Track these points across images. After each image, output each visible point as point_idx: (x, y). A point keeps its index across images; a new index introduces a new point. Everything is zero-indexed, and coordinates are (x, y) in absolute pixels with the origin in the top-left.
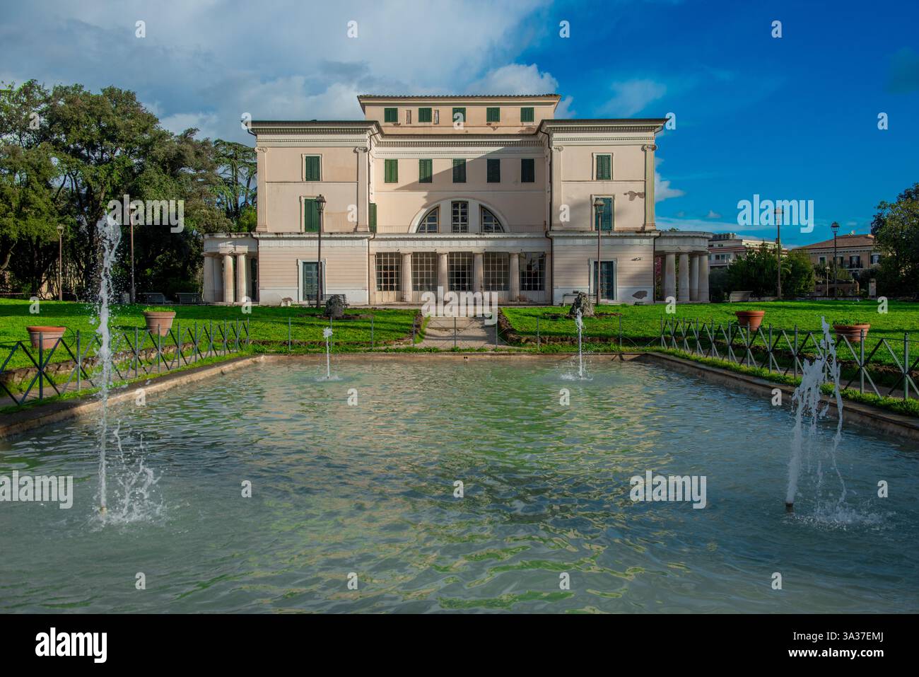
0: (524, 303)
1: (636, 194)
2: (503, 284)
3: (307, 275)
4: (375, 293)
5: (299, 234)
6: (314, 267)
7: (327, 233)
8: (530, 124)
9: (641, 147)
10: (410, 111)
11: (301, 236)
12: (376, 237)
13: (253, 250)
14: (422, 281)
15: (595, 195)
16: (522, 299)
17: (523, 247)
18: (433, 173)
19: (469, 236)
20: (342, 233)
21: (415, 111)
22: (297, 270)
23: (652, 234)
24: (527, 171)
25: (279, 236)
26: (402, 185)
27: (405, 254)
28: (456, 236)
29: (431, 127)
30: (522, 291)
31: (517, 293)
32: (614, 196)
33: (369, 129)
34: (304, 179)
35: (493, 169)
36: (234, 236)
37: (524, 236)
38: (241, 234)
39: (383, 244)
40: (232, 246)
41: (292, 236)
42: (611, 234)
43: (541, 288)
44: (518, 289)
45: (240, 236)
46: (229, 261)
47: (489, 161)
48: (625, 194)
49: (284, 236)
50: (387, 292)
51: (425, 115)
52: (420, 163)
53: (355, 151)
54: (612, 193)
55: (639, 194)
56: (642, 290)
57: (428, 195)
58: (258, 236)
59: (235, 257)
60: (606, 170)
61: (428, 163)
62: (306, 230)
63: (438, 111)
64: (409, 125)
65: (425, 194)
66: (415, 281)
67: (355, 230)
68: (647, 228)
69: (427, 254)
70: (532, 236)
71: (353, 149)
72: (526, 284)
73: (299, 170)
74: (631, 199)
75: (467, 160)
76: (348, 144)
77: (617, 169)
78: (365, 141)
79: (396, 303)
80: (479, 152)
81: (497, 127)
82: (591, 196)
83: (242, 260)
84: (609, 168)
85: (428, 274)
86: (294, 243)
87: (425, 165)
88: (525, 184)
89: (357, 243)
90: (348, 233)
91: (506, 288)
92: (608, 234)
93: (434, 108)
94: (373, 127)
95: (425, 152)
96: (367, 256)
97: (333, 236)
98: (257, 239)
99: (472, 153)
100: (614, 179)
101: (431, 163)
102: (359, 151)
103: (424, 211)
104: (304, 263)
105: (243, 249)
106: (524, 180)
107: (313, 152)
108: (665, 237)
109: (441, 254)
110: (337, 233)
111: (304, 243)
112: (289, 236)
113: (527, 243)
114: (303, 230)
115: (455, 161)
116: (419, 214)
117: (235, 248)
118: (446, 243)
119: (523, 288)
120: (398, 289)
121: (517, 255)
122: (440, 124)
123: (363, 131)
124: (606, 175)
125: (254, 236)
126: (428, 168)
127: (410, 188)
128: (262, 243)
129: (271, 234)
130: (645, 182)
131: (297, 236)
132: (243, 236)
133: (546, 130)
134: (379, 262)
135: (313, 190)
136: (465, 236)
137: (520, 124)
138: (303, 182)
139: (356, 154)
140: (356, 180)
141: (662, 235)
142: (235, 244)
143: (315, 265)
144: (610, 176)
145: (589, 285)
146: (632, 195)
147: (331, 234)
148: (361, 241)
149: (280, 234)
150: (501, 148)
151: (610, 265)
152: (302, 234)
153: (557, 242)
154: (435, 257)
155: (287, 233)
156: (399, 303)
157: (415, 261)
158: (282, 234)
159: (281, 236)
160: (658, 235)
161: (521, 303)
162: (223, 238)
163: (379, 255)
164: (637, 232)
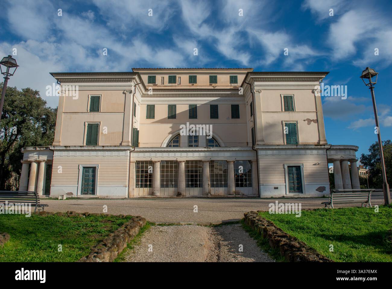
0: (239, 196)
1: (311, 121)
2: (223, 183)
3: (85, 176)
4: (133, 189)
5: (81, 147)
6: (91, 170)
7: (100, 146)
8: (236, 85)
9: (311, 91)
10: (164, 78)
11: (82, 148)
12: (136, 150)
13: (50, 159)
14: (167, 181)
15: (284, 121)
16: (237, 193)
17: (237, 157)
18: (177, 113)
19: (200, 149)
20: (111, 146)
21: (166, 77)
22: (78, 173)
23: (326, 147)
24: (235, 112)
25: (67, 148)
26: (157, 120)
27: (156, 162)
28: (191, 149)
29: (176, 86)
30: (237, 188)
31: (233, 189)
32: (297, 122)
33: (134, 78)
34: (89, 111)
35: (214, 111)
36: (38, 149)
37: (237, 149)
38: (43, 148)
39: (141, 155)
40: (37, 155)
41: (76, 148)
42: (298, 147)
43: (250, 185)
44: (234, 186)
45: (42, 149)
46: (34, 166)
47: (211, 106)
48: (304, 120)
49: (71, 148)
50: (142, 188)
51: (172, 80)
52: (169, 107)
53: (124, 93)
54: (296, 120)
55: (313, 120)
56: (322, 186)
57: (173, 126)
58: (53, 148)
59: (39, 163)
60: (290, 105)
61: (174, 108)
62: (87, 144)
63: (180, 77)
64: (163, 85)
65: (171, 125)
66: (162, 181)
67: (121, 144)
68: (321, 143)
69: (171, 162)
70: (242, 149)
71: (123, 91)
72: (240, 183)
73: (86, 105)
74: (309, 124)
75: (198, 105)
76: (120, 88)
77: (298, 104)
78: (131, 86)
79: (149, 196)
80: (205, 100)
81: (216, 86)
82: (282, 121)
83: (43, 165)
84: (292, 104)
85: (171, 176)
86: (78, 153)
87: (172, 108)
88: (234, 120)
89: (121, 153)
90: (115, 146)
91: (226, 185)
92: (296, 147)
93: (178, 76)
94: (136, 77)
95: (172, 100)
96: (128, 163)
97: (105, 148)
98: (53, 151)
99: (201, 101)
100: (296, 111)
101: (176, 107)
102: (127, 93)
103: (171, 136)
104: (84, 168)
105: (44, 158)
106: (233, 117)
107: (96, 93)
108: (333, 149)
109: (181, 162)
110: (107, 146)
111: (85, 153)
112: (75, 148)
113: (240, 154)
114: (85, 144)
115: (190, 106)
116: (167, 138)
117: (39, 157)
118: (184, 154)
119: (237, 185)
120: (150, 186)
121: (232, 163)
122: (181, 85)
123: (130, 80)
124: (290, 108)
125: (50, 148)
126: (174, 110)
127: (162, 121)
128: (56, 153)
129: (62, 147)
130: (317, 112)
131: (80, 148)
132: (44, 149)
133: (249, 81)
134: (137, 167)
135: (94, 118)
136: (197, 149)
137: (230, 85)
138: (88, 112)
139: (124, 95)
140: (123, 111)
141: (332, 148)
142: (39, 154)
143: (92, 169)
144: (293, 109)
145: (285, 182)
146: (309, 121)
147: (103, 147)
148: (124, 152)
149: (68, 147)
150: (218, 98)
151: (298, 168)
152: (83, 146)
153: (261, 153)
154: (176, 164)
155: (73, 146)
156: (150, 196)
157: (162, 167)
158: (69, 147)
159: (69, 148)
160: (329, 147)
161: (236, 196)
162: (32, 151)
163: (138, 163)
164: (316, 145)
